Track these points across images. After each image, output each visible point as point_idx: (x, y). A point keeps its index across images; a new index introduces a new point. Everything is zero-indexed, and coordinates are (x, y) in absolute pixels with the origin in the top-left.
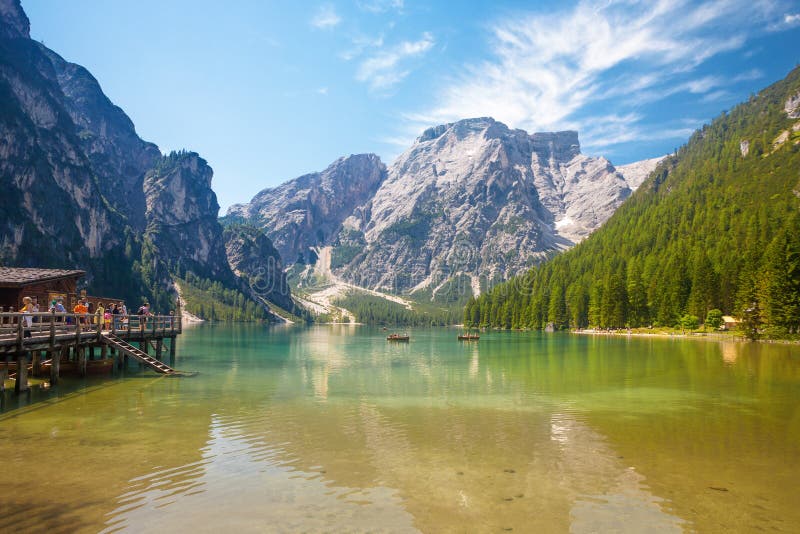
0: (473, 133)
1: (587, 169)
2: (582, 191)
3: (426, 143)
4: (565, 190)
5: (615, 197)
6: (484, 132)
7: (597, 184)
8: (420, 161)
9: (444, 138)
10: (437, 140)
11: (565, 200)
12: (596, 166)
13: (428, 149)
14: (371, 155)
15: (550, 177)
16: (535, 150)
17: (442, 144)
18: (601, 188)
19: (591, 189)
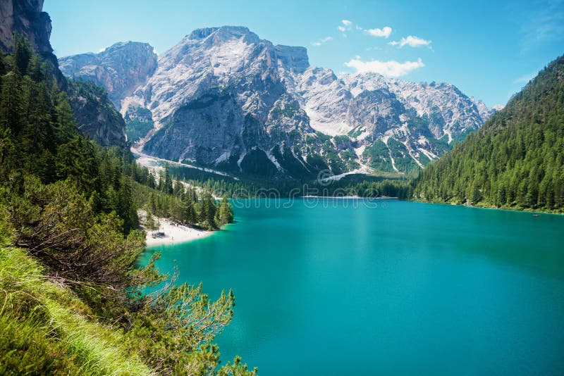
0: (234, 37)
1: (317, 75)
2: (315, 91)
3: (195, 41)
4: (303, 89)
5: (343, 96)
6: (242, 38)
7: (326, 87)
8: (191, 55)
9: (212, 38)
10: (205, 40)
11: (304, 96)
12: (324, 74)
13: (198, 46)
14: (146, 45)
15: (292, 79)
16: (279, 57)
17: (210, 43)
18: (330, 90)
19: (322, 90)
